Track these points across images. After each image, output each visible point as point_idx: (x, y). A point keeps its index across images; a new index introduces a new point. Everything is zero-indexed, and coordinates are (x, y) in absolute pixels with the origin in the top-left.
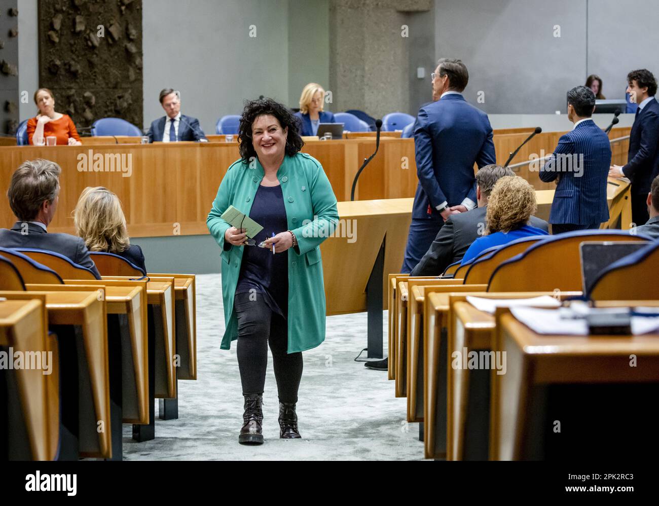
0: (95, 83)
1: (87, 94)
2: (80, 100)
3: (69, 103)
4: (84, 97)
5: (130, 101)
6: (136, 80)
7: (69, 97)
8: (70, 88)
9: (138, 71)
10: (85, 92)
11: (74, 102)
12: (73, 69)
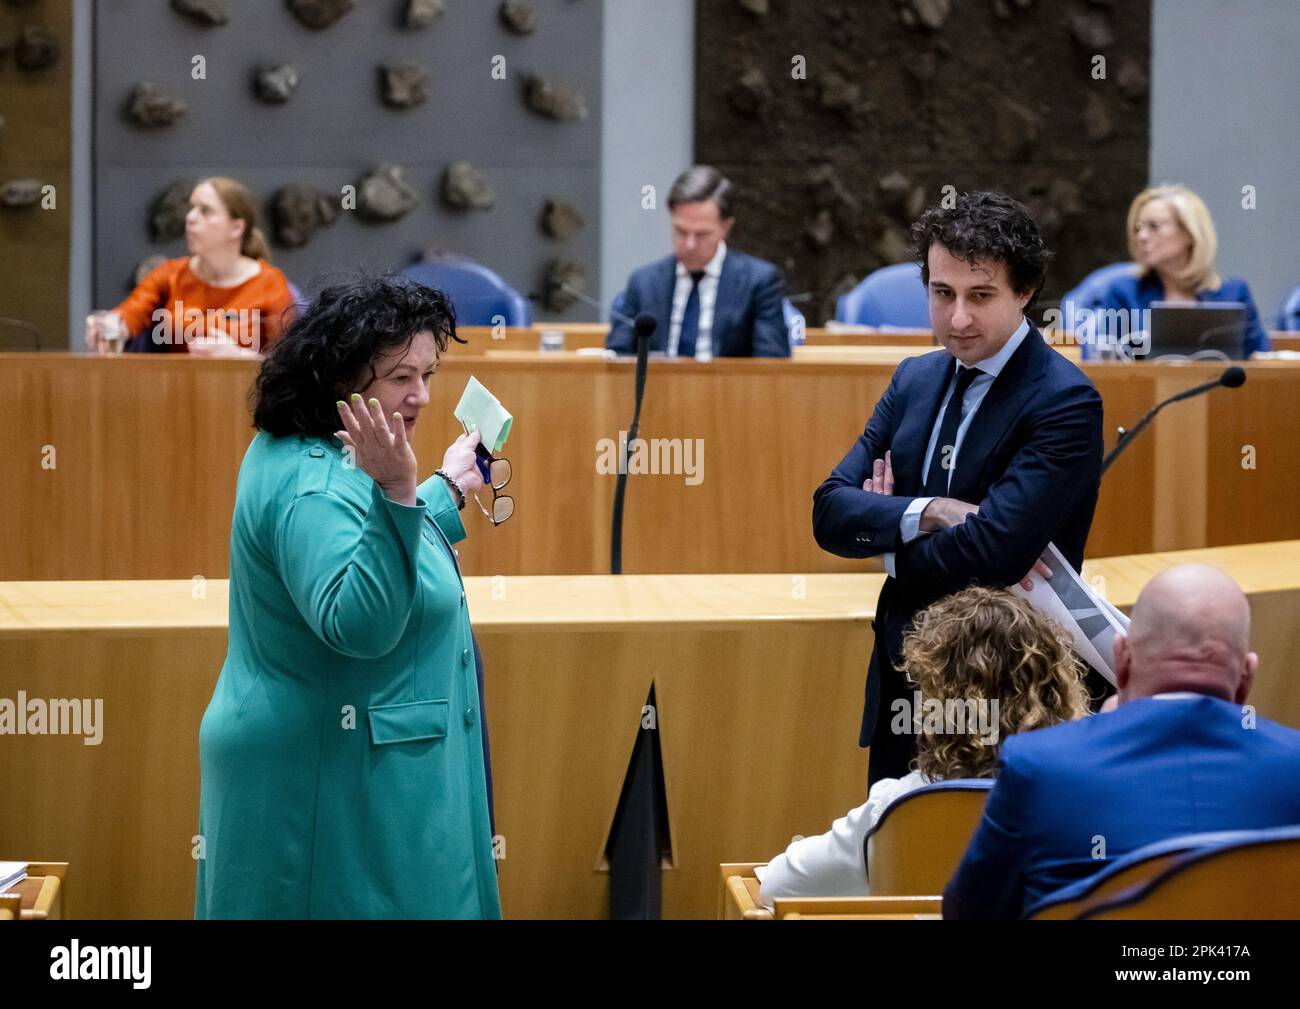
0: (933, 147)
1: (894, 181)
2: (865, 203)
3: (814, 211)
4: (881, 193)
5: (1072, 207)
6: (1111, 138)
7: (810, 191)
8: (816, 162)
9: (1125, 106)
10: (886, 173)
11: (835, 205)
12: (829, 99)
